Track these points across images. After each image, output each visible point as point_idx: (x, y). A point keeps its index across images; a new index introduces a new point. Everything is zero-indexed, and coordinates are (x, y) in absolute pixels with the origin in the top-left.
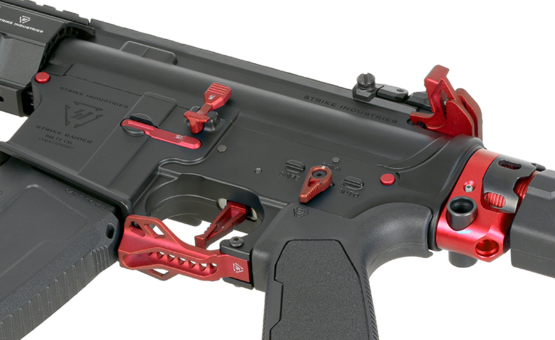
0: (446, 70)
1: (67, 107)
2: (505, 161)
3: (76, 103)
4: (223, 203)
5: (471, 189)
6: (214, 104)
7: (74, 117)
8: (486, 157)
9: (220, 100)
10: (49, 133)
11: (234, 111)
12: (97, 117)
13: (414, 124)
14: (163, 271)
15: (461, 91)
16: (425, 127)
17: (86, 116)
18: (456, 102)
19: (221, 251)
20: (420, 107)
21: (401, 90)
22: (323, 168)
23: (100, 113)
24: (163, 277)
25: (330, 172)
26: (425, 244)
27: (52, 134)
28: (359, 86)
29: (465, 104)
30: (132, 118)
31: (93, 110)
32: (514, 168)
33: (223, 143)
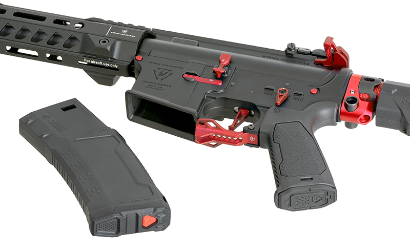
0: (333, 38)
1: (155, 71)
2: (367, 78)
3: (159, 69)
4: (236, 109)
5: (353, 93)
6: (225, 63)
7: (159, 75)
8: (357, 77)
9: (227, 61)
10: (149, 84)
11: (233, 66)
12: (170, 74)
13: (317, 65)
14: (214, 144)
15: (340, 47)
16: (322, 65)
17: (165, 74)
18: (338, 52)
19: (244, 131)
20: (319, 56)
21: (308, 49)
22: (284, 89)
23: (170, 72)
24: (214, 146)
25: (287, 90)
26: (335, 120)
27: (151, 84)
28: (288, 48)
29: (342, 53)
30: (187, 73)
31: (167, 71)
32: (371, 81)
33: (232, 81)
